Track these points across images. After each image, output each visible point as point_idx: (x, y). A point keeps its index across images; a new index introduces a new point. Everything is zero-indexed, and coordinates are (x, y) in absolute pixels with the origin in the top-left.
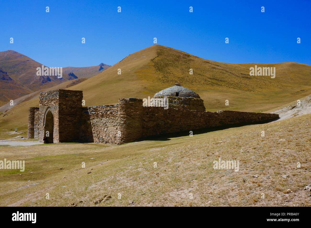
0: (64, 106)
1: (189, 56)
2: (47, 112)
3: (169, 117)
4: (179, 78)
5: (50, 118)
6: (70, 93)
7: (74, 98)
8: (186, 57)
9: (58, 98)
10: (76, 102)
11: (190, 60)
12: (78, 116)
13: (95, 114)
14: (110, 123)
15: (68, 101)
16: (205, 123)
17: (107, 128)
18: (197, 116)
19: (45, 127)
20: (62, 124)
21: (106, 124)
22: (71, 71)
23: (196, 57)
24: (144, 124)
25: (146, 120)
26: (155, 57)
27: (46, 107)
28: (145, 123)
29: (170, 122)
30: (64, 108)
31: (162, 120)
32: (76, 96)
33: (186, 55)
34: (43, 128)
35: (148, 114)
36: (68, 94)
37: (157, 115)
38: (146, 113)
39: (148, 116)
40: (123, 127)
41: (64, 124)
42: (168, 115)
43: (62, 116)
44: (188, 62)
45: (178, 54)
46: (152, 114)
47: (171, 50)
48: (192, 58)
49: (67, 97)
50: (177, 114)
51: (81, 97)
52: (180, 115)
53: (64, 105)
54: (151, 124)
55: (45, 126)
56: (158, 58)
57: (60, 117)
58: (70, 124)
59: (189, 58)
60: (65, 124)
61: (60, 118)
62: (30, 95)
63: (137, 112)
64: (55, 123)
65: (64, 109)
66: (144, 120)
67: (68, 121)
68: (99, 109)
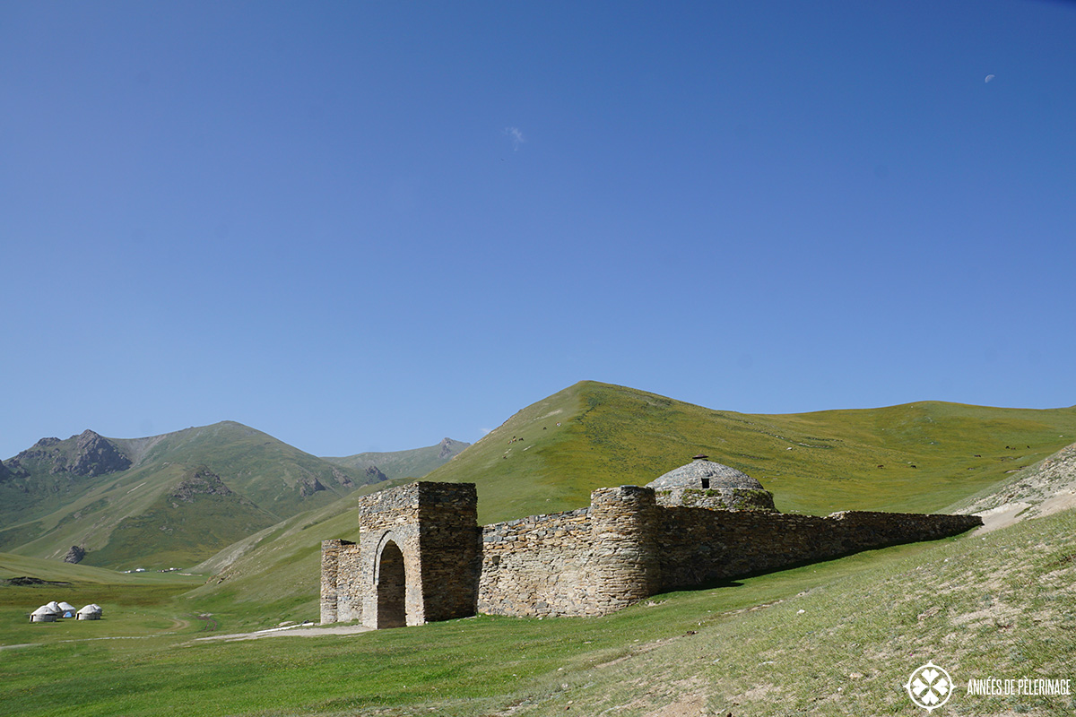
0: (432, 524)
1: (669, 402)
2: (383, 545)
3: (722, 535)
4: (652, 458)
5: (391, 561)
6: (446, 490)
7: (457, 504)
8: (662, 405)
9: (416, 506)
10: (462, 513)
11: (675, 413)
12: (468, 552)
13: (517, 539)
14: (566, 561)
15: (442, 510)
16: (807, 548)
17: (556, 575)
18: (788, 528)
19: (378, 587)
20: (429, 574)
21: (552, 564)
22: (371, 463)
23: (688, 404)
24: (663, 555)
25: (665, 545)
26: (584, 412)
27: (381, 532)
28: (663, 552)
29: (725, 547)
30: (433, 530)
31: (706, 544)
32: (462, 498)
33: (662, 401)
34: (375, 588)
35: (668, 529)
36: (440, 494)
37: (690, 530)
38: (665, 527)
39: (668, 534)
40: (611, 565)
41: (434, 574)
42: (718, 528)
43: (429, 551)
44: (670, 419)
45: (641, 401)
46: (679, 528)
47: (621, 389)
48: (677, 408)
49: (438, 501)
50: (740, 525)
51: (471, 500)
52: (746, 528)
53: (433, 522)
54: (678, 556)
55: (380, 583)
56: (592, 414)
57: (425, 556)
58: (449, 574)
59: (670, 409)
60: (437, 574)
61: (424, 558)
62: (274, 529)
63: (645, 522)
64: (408, 573)
65: (432, 533)
66: (661, 545)
67: (445, 565)
68: (528, 526)
